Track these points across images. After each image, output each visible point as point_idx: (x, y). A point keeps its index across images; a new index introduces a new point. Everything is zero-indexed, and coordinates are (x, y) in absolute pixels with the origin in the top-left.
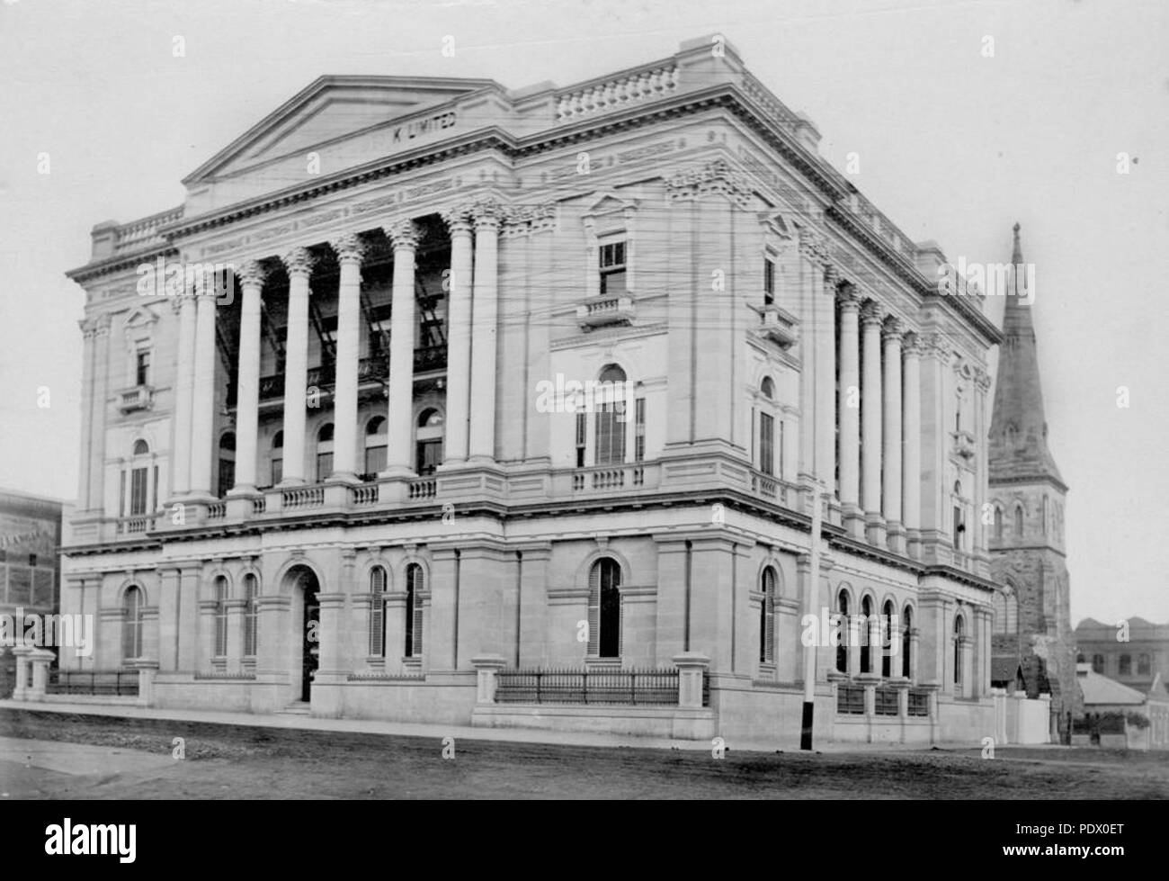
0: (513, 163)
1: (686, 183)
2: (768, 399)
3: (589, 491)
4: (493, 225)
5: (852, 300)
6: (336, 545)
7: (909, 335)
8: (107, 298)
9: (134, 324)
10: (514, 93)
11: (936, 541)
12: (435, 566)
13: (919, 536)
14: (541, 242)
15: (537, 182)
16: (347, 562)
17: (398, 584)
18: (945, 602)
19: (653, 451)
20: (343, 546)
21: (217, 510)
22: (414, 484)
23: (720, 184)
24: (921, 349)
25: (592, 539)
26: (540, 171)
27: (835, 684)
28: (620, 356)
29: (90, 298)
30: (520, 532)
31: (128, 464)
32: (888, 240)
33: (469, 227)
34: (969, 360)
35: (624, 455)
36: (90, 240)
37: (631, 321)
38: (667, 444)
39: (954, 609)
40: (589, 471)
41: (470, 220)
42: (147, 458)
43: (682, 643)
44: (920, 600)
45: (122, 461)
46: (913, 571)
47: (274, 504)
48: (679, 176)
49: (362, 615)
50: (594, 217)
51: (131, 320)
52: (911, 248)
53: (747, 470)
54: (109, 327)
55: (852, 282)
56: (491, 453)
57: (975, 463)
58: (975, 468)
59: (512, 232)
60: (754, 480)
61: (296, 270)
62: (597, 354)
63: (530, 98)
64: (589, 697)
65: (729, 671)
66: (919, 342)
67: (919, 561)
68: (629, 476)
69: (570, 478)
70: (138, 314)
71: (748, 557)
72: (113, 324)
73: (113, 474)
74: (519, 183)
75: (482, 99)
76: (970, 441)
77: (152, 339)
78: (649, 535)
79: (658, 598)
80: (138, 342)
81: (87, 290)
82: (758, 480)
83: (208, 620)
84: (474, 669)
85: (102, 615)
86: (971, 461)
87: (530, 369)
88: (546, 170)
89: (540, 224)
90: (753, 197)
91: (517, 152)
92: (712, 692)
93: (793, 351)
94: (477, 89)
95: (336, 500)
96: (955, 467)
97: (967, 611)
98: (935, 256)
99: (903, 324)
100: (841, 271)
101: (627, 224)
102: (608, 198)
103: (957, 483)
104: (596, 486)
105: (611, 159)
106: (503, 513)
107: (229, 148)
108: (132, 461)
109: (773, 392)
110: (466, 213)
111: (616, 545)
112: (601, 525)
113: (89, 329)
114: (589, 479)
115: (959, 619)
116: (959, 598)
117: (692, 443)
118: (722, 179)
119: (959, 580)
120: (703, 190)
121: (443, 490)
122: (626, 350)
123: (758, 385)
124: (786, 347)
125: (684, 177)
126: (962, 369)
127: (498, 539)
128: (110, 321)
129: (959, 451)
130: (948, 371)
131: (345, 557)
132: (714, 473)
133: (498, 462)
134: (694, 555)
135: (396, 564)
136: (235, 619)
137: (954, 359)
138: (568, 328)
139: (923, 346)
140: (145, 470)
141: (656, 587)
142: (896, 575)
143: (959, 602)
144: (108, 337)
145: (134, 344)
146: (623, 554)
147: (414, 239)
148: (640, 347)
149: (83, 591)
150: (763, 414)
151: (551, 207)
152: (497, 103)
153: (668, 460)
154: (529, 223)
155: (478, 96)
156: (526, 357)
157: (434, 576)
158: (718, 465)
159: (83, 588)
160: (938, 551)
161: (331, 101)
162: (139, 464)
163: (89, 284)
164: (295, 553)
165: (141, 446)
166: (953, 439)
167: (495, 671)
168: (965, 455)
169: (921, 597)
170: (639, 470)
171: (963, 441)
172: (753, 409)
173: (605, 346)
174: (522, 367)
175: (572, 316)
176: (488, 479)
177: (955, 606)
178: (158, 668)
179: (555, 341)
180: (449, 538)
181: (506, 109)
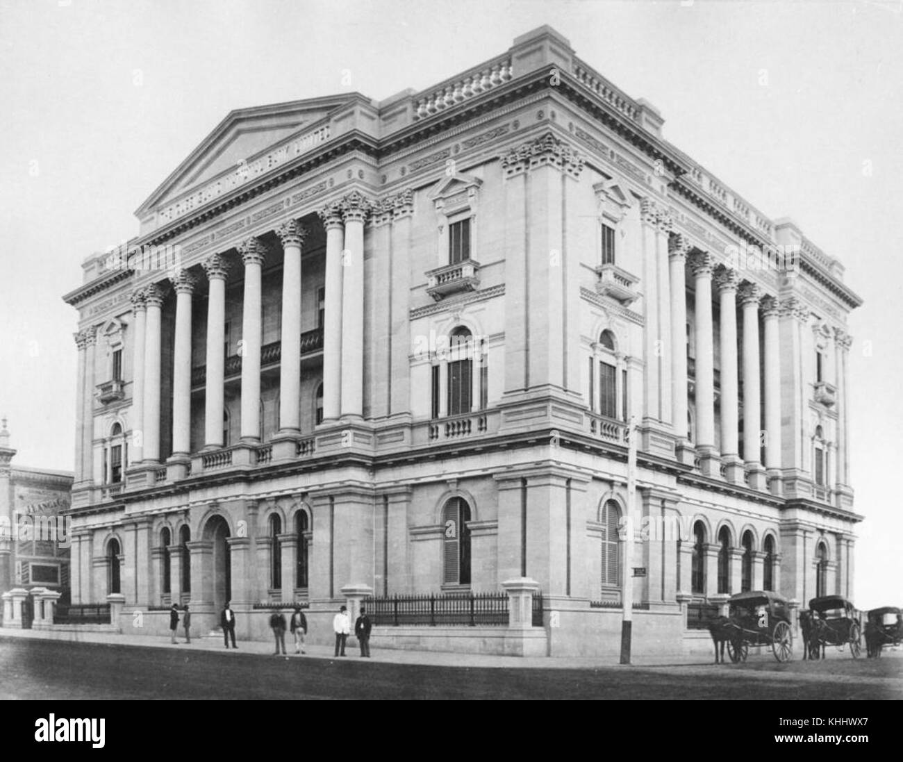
0: (378, 163)
1: (519, 159)
2: (610, 351)
3: (442, 439)
4: (359, 215)
5: (705, 266)
6: (241, 497)
7: (766, 299)
8: (93, 314)
9: (110, 332)
10: (380, 103)
11: (795, 478)
12: (315, 510)
13: (780, 474)
14: (402, 227)
15: (397, 176)
16: (251, 511)
17: (289, 527)
18: (805, 531)
19: (494, 399)
20: (247, 498)
21: (160, 474)
22: (300, 443)
23: (549, 156)
24: (780, 311)
25: (443, 482)
26: (399, 166)
27: (685, 605)
28: (466, 319)
29: (82, 315)
30: (386, 478)
31: (109, 443)
32: (743, 216)
33: (339, 220)
34: (827, 320)
35: (471, 405)
36: (82, 271)
37: (473, 286)
38: (505, 393)
39: (816, 537)
40: (442, 421)
41: (340, 214)
42: (120, 437)
43: (519, 571)
44: (781, 530)
45: (104, 441)
46: (773, 505)
47: (197, 465)
48: (513, 153)
49: (265, 555)
50: (444, 199)
51: (108, 330)
52: (767, 224)
53: (582, 413)
54: (95, 337)
55: (704, 250)
56: (360, 412)
57: (837, 409)
58: (837, 414)
59: (377, 222)
60: (593, 424)
61: (213, 274)
62: (448, 319)
63: (392, 106)
64: (437, 619)
65: (564, 594)
66: (777, 305)
67: (780, 496)
68: (475, 423)
69: (426, 430)
70: (113, 324)
71: (584, 491)
72: (98, 334)
73: (98, 451)
74: (384, 179)
75: (350, 110)
76: (830, 391)
77: (122, 343)
78: (490, 475)
79: (500, 530)
80: (113, 346)
81: (78, 309)
82: (598, 423)
83: (158, 564)
84: (344, 598)
85: (94, 562)
86: (833, 408)
87: (393, 337)
88: (405, 165)
89: (400, 211)
90: (585, 168)
91: (379, 151)
92: (545, 613)
93: (634, 307)
94: (344, 103)
95: (242, 461)
96: (816, 414)
97: (831, 540)
98: (790, 230)
99: (760, 288)
100: (690, 239)
101: (470, 201)
102: (455, 182)
103: (819, 428)
104: (448, 435)
105: (457, 147)
106: (369, 463)
107: (167, 182)
108: (111, 439)
109: (615, 344)
110: (336, 208)
111: (464, 486)
112: (453, 468)
113: (82, 340)
114: (442, 428)
115: (822, 546)
116: (820, 527)
117: (526, 390)
118: (550, 151)
119: (819, 511)
120: (534, 163)
121: (320, 446)
122: (471, 313)
123: (596, 337)
124: (626, 303)
125: (517, 154)
126: (820, 328)
127: (367, 486)
128: (95, 332)
129: (819, 400)
130: (807, 330)
131: (249, 507)
132: (546, 415)
133: (366, 420)
134: (529, 491)
135: (288, 510)
136: (175, 562)
137: (812, 320)
138: (423, 298)
139: (781, 308)
140: (120, 446)
141: (497, 521)
142: (755, 508)
143: (822, 531)
144: (94, 345)
145: (111, 348)
146: (471, 492)
147: (300, 237)
148: (483, 309)
149: (80, 544)
150: (601, 362)
151: (410, 197)
152: (362, 113)
153: (506, 407)
154: (391, 212)
155: (346, 109)
156: (390, 328)
157: (315, 519)
158: (550, 408)
159: (80, 542)
160: (797, 487)
161: (239, 133)
162: (115, 443)
163: (80, 304)
164: (211, 506)
165: (117, 427)
166: (813, 389)
167: (362, 599)
168: (827, 404)
169: (783, 527)
170: (483, 418)
171: (823, 390)
172: (591, 359)
173: (453, 311)
174: (387, 336)
175: (425, 288)
176: (355, 435)
177: (817, 535)
178: (124, 602)
179: (414, 311)
180: (325, 487)
181: (373, 119)
